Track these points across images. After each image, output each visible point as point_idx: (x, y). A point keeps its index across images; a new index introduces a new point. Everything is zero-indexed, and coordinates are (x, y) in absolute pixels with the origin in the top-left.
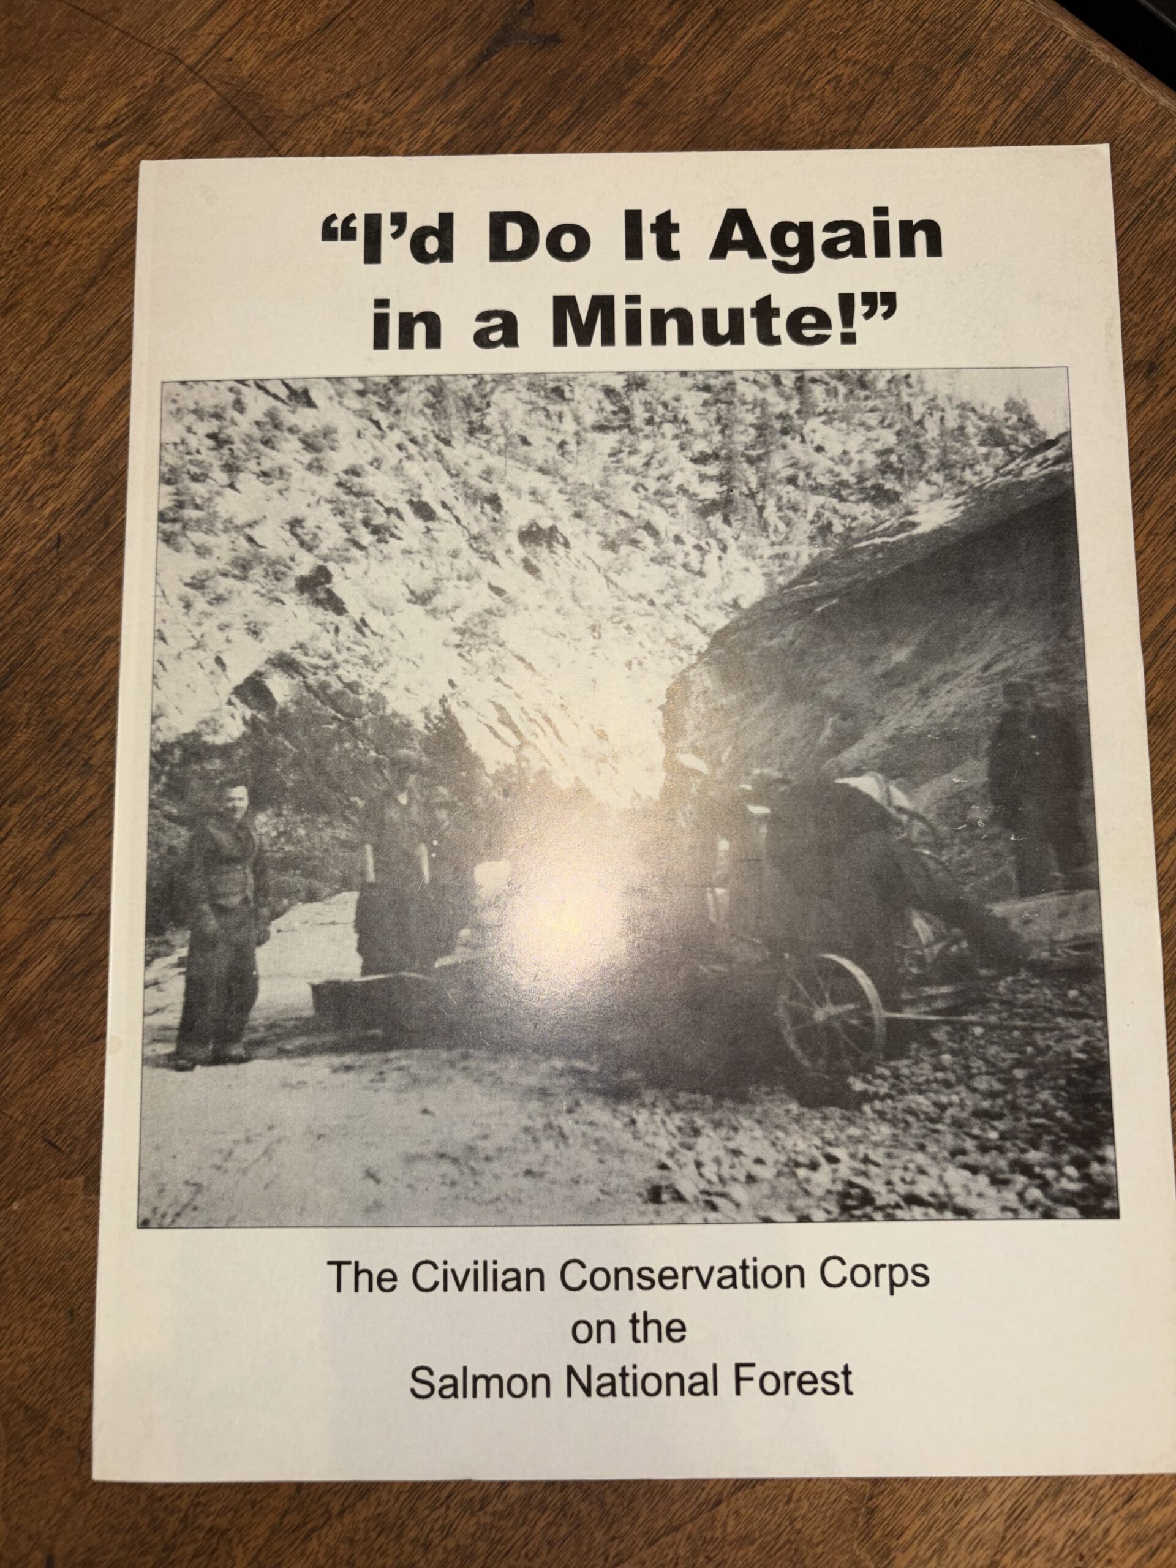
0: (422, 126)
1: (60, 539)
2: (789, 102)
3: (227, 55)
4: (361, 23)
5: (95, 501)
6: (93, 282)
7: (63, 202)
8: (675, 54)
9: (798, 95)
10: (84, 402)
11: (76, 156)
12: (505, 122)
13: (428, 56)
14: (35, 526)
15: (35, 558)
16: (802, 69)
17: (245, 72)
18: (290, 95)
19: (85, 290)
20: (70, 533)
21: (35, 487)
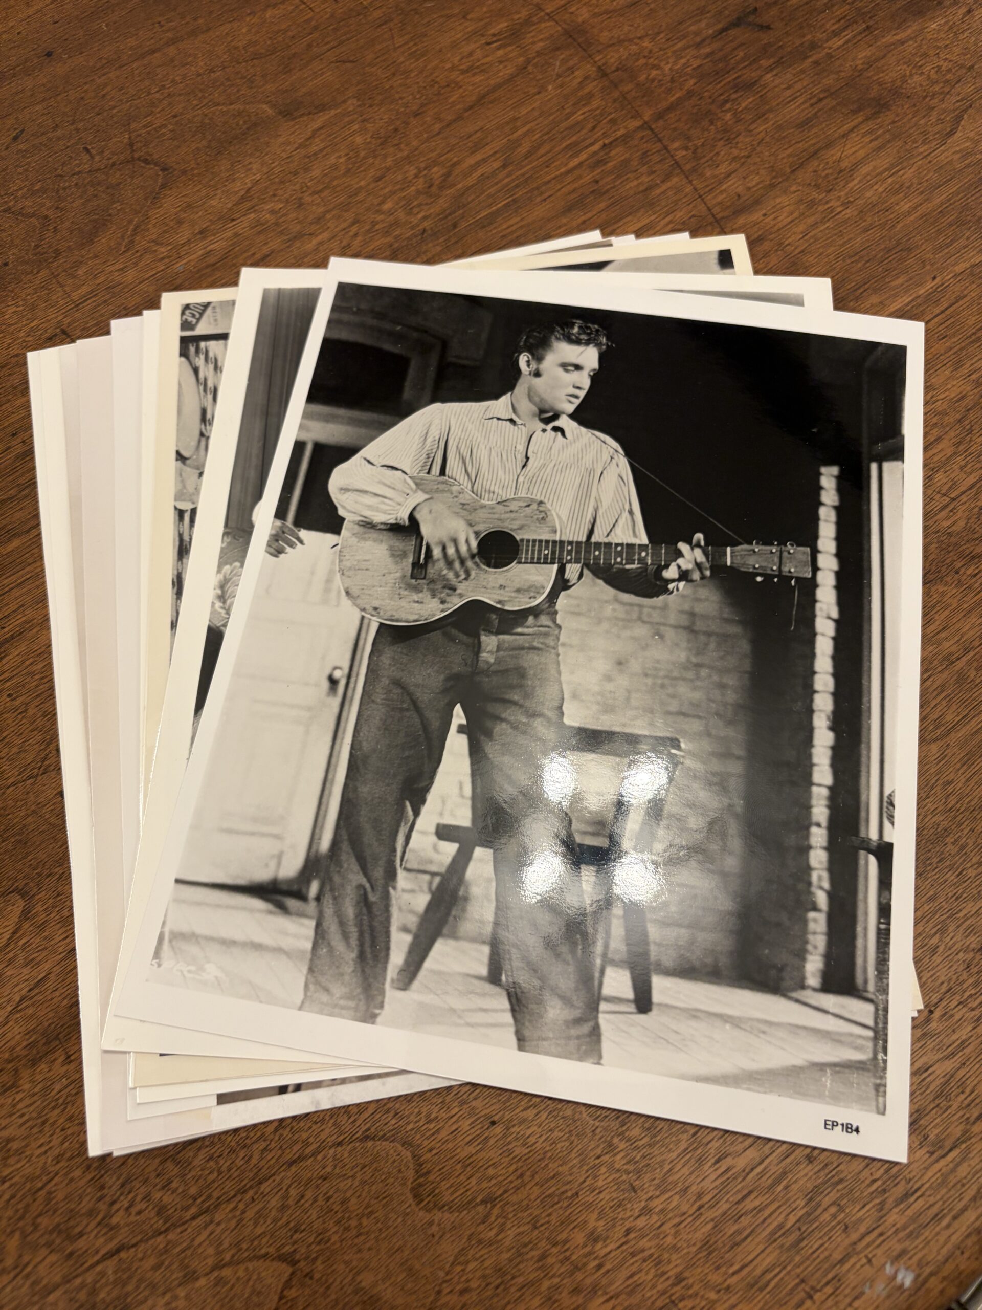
0: (682, 58)
1: (424, 231)
2: (908, 74)
3: (571, 11)
4: (652, 6)
5: (450, 214)
6: (471, 107)
7: (461, 67)
8: (840, 43)
9: (914, 71)
10: (454, 165)
11: (472, 46)
12: (732, 61)
13: (690, 25)
14: (411, 223)
15: (409, 239)
16: (917, 60)
17: (580, 20)
18: (606, 33)
19: (466, 110)
20: (431, 229)
21: (415, 203)
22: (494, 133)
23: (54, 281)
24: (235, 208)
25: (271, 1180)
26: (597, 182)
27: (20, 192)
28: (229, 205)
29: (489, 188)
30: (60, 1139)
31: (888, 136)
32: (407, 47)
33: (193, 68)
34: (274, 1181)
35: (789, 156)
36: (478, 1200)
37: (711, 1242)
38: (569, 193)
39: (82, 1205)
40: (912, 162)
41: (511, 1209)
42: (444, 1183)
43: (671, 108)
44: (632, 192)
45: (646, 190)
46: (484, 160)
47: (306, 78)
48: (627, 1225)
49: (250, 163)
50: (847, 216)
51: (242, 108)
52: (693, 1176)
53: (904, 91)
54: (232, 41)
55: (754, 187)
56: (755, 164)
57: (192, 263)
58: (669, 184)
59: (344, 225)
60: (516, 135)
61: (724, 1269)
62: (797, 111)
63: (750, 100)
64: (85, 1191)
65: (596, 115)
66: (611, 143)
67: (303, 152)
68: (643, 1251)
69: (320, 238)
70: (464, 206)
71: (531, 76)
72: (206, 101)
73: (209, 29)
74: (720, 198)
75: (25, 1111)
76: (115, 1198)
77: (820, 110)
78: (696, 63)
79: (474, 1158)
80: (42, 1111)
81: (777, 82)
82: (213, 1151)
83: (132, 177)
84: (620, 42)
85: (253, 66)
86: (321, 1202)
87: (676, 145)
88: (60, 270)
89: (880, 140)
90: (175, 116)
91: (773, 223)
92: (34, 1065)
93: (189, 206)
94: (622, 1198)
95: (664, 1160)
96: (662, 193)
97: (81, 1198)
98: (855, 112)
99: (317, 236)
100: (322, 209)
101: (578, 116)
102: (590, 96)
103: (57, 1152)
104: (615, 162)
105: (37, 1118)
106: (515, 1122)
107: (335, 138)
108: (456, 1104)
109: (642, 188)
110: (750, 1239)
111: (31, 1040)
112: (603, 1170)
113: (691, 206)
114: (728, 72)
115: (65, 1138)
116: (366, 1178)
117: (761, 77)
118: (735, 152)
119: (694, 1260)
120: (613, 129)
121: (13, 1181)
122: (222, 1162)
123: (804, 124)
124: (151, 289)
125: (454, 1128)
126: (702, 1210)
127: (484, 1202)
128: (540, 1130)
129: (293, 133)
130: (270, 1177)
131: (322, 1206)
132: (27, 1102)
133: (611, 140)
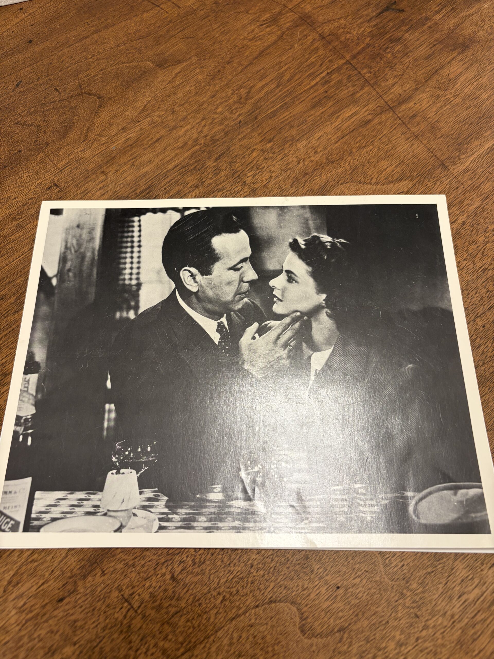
0: (361, 27)
1: (240, 121)
2: (476, 30)
3: (301, 7)
4: (343, 2)
5: (252, 112)
6: (256, 58)
7: (249, 38)
8: (440, 16)
9: (479, 29)
10: (252, 87)
11: (253, 27)
12: (387, 28)
13: (363, 11)
14: (233, 118)
15: (232, 126)
16: (480, 23)
17: (307, 11)
18: (321, 17)
19: (254, 59)
20: (244, 120)
21: (234, 108)
22: (270, 70)
23: (47, 158)
24: (139, 115)
25: (222, 630)
26: (326, 92)
27: (23, 113)
28: (136, 114)
29: (271, 98)
30: (104, 618)
31: (471, 62)
32: (219, 29)
33: (108, 45)
34: (224, 630)
35: (423, 73)
36: (336, 630)
37: (462, 640)
38: (313, 99)
39: (120, 653)
40: (485, 74)
41: (354, 633)
42: (316, 622)
43: (359, 53)
44: (345, 96)
45: (352, 95)
46: (267, 84)
47: (169, 47)
48: (416, 636)
49: (144, 92)
50: (457, 102)
51: (137, 64)
52: (448, 606)
53: (475, 39)
54: (127, 30)
55: (407, 90)
56: (406, 78)
57: (120, 145)
58: (364, 91)
59: (198, 121)
60: (281, 70)
61: (470, 654)
62: (424, 51)
63: (399, 47)
64: (121, 645)
65: (322, 58)
66: (331, 72)
67: (172, 85)
68: (427, 648)
69: (186, 128)
70: (260, 108)
71: (286, 40)
72: (117, 61)
73: (114, 25)
74: (391, 97)
75: (82, 604)
76: (138, 647)
77: (435, 50)
78: (369, 30)
79: (330, 607)
80: (93, 603)
81: (411, 37)
82: (189, 616)
83: (83, 103)
84: (329, 21)
85: (139, 43)
86: (251, 639)
87: (365, 71)
88: (50, 153)
89: (467, 64)
90: (101, 70)
91: (420, 107)
92: (84, 578)
93: (115, 116)
94: (412, 622)
95: (432, 599)
96: (361, 96)
97: (119, 649)
98: (453, 50)
99: (184, 127)
100: (185, 114)
101: (312, 59)
102: (317, 49)
103: (103, 625)
104: (334, 81)
105: (90, 607)
106: (350, 586)
107: (188, 77)
108: (317, 579)
109: (350, 94)
110: (481, 636)
111: (81, 565)
112: (400, 607)
113: (377, 101)
114: (386, 34)
115: (107, 617)
116: (274, 624)
117: (403, 35)
118: (395, 73)
119: (454, 651)
120: (331, 64)
121: (80, 643)
122: (194, 622)
123: (429, 57)
124: (99, 160)
125: (318, 592)
126: (455, 624)
127: (339, 631)
128: (364, 589)
129: (165, 76)
130: (221, 628)
131: (252, 641)
132: (83, 599)
133: (331, 70)
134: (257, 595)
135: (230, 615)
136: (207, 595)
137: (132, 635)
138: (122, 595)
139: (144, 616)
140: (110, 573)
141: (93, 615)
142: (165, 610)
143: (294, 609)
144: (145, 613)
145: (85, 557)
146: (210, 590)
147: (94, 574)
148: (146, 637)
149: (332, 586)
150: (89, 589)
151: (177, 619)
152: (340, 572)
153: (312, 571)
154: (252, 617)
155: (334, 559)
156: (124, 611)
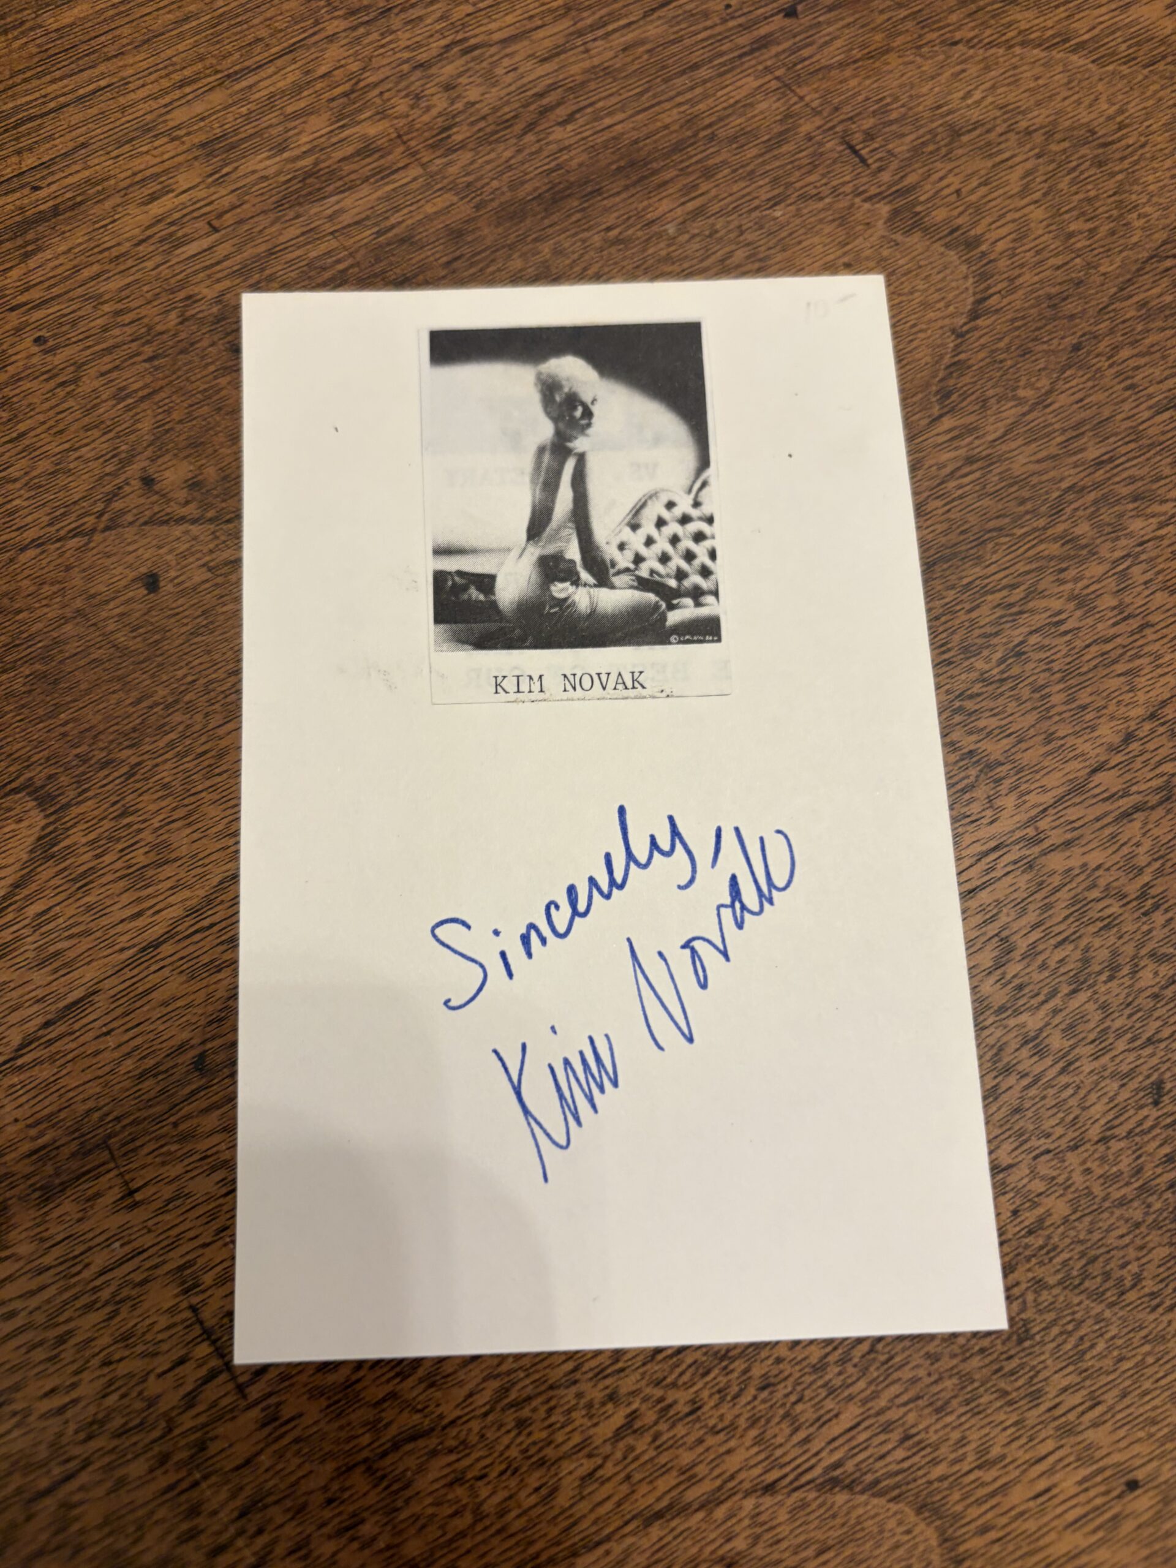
134: (780, 1440)
135: (645, 1499)
136: (562, 1392)
137: (204, 1485)
138: (194, 1309)
139: (271, 1419)
140: (159, 1204)
141: (49, 1359)
142: (369, 1414)
143: (927, 1534)
144: (279, 1404)
145: (62, 1115)
146: (578, 1375)
147: (90, 1192)
148: (266, 1507)
149: (1108, 1473)
150: (56, 1252)
151: (411, 1462)
152: (1154, 1422)
153: (1035, 1396)
154: (737, 1529)
155: (1141, 1365)
156: (191, 1374)
